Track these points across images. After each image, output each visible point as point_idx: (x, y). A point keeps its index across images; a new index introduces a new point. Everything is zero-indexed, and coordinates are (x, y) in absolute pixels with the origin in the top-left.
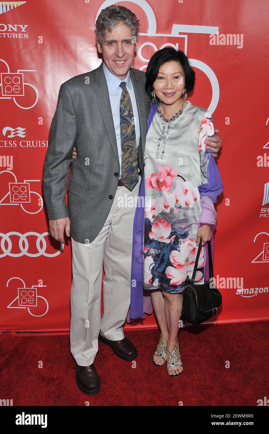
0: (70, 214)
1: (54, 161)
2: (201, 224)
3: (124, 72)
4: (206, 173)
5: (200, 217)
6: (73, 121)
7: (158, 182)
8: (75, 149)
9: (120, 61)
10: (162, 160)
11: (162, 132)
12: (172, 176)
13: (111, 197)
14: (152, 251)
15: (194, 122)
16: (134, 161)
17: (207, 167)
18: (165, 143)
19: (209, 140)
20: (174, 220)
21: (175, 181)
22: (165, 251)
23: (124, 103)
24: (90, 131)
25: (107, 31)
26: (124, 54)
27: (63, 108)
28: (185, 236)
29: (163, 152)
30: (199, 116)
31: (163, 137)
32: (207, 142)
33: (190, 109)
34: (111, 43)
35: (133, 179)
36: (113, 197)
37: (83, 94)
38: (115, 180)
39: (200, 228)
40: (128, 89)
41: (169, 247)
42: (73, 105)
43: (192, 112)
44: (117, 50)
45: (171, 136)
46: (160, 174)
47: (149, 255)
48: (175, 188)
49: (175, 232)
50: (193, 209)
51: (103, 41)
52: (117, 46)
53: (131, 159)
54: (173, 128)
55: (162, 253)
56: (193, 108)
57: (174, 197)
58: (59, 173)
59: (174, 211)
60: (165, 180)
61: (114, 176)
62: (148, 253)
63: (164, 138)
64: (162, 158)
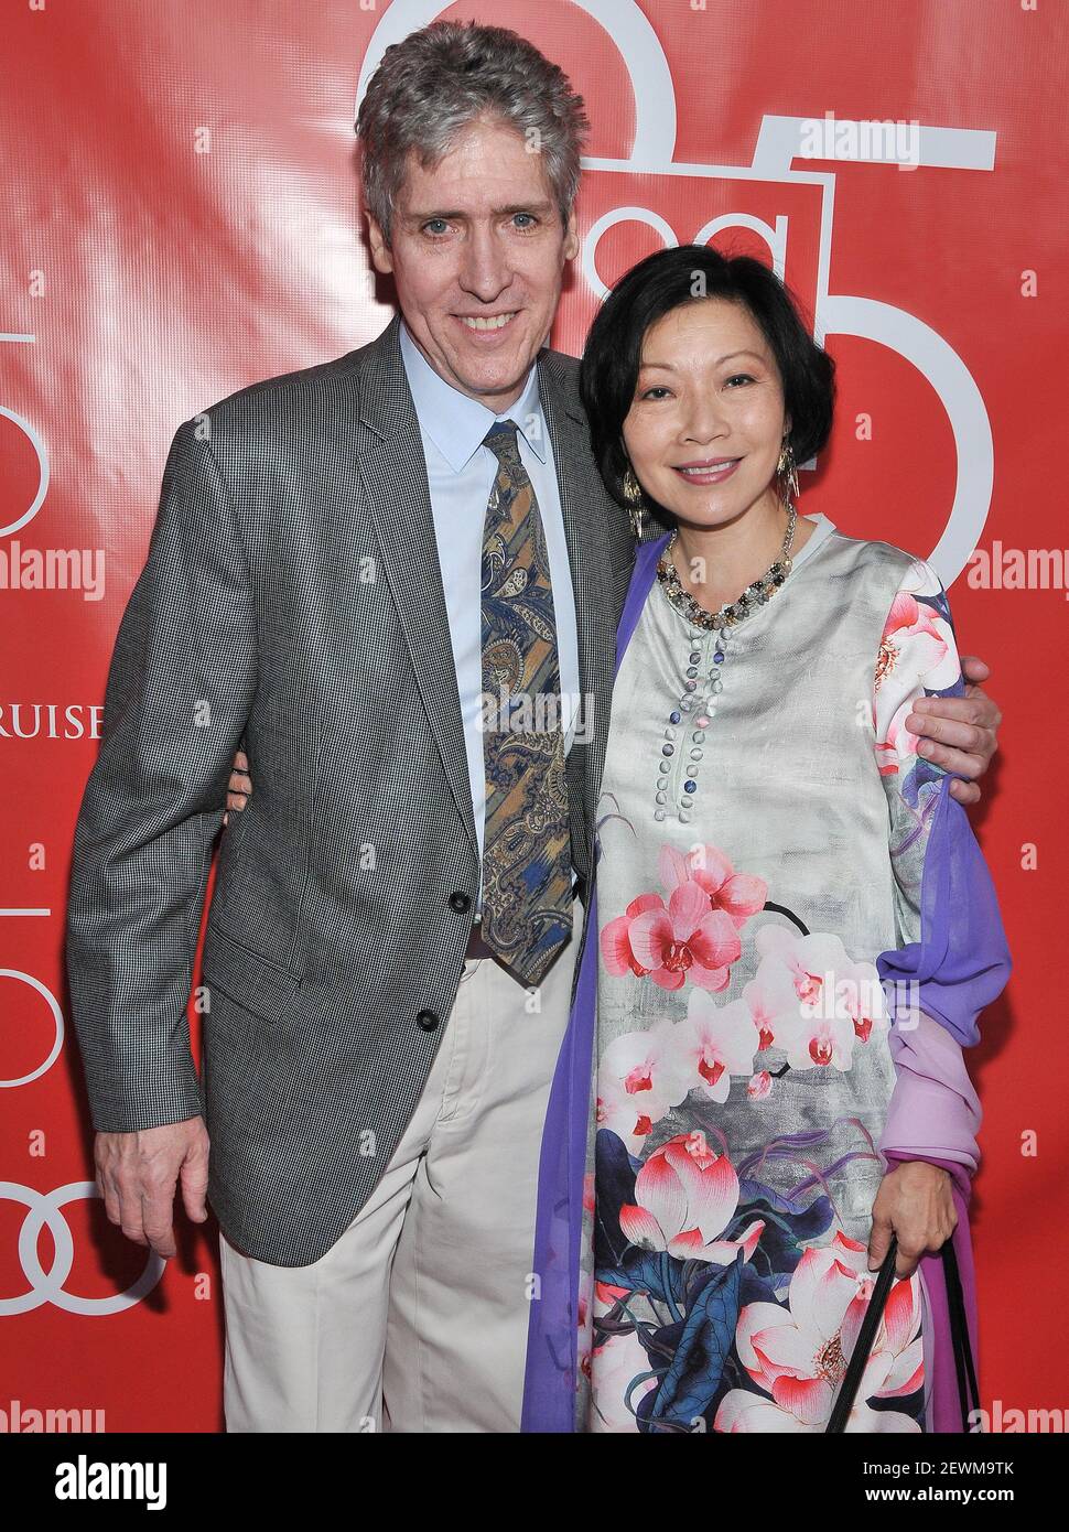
0: (208, 1105)
1: (126, 823)
2: (896, 1160)
3: (507, 371)
4: (916, 885)
5: (887, 1118)
6: (239, 619)
7: (663, 940)
8: (241, 760)
9: (486, 317)
10: (683, 827)
11: (687, 680)
12: (737, 911)
13: (426, 1020)
14: (642, 1308)
15: (847, 625)
16: (554, 830)
17: (923, 852)
18: (698, 738)
19: (931, 710)
20: (756, 1141)
21: (754, 933)
22: (712, 1307)
23: (506, 530)
24: (325, 672)
25: (412, 163)
26: (505, 280)
27: (186, 548)
28: (814, 1220)
29: (689, 787)
30: (872, 589)
31: (691, 704)
32: (919, 722)
33: (827, 557)
34: (437, 222)
35: (545, 929)
36: (441, 1019)
37: (291, 480)
38: (452, 928)
39: (888, 1178)
40: (528, 461)
41: (731, 1284)
42: (239, 536)
43: (839, 573)
44: (469, 259)
45: (732, 702)
46: (675, 901)
47: (625, 1330)
48: (751, 970)
49: (761, 1204)
50: (850, 1077)
51: (395, 212)
52: (470, 238)
53: (534, 824)
54: (739, 659)
55: (696, 1319)
56: (839, 550)
57: (749, 1020)
58: (157, 883)
59: (751, 1091)
60: (699, 933)
61: (448, 911)
62: (616, 1314)
63: (696, 710)
64: (685, 817)
